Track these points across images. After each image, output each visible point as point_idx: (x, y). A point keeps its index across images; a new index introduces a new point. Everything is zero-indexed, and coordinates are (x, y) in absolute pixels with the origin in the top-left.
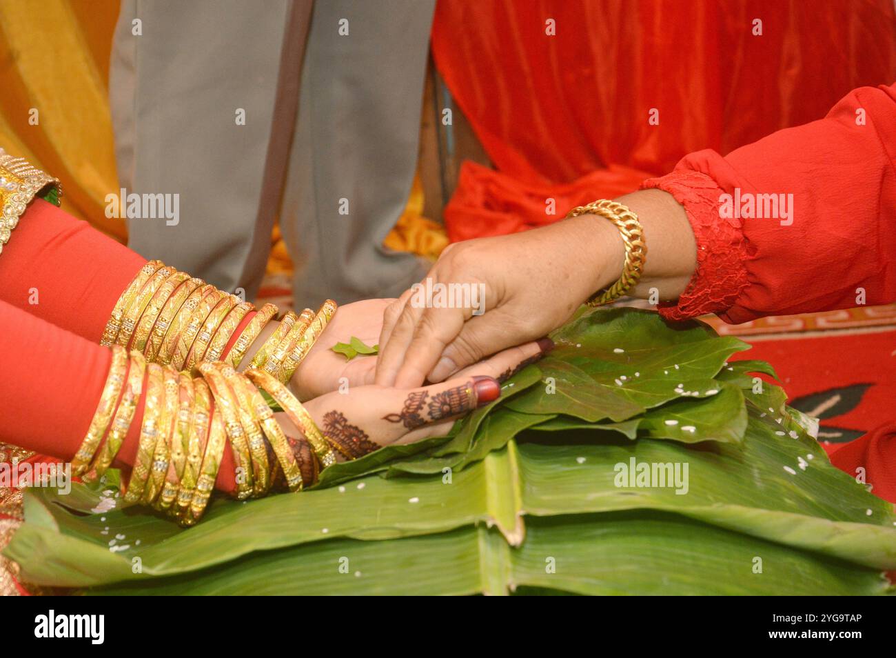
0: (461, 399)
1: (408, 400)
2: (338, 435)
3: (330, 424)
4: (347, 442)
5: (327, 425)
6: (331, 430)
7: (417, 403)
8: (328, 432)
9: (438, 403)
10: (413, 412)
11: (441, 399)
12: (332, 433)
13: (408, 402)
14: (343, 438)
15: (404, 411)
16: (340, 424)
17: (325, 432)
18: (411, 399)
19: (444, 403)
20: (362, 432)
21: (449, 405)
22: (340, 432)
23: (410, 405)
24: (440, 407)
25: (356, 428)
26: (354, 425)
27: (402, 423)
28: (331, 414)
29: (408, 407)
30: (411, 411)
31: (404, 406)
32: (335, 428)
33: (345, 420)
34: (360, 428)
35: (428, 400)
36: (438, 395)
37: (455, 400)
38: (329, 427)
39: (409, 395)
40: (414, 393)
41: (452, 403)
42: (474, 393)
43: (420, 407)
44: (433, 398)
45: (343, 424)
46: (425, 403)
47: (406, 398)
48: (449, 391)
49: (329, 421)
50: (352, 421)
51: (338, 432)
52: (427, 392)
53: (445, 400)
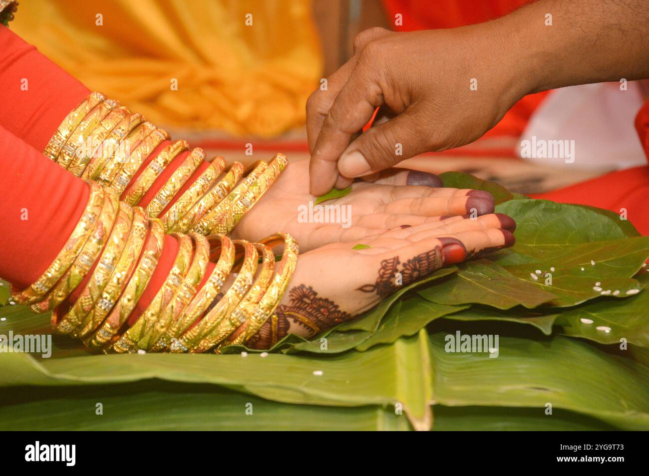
0: (429, 263)
1: (381, 269)
2: (306, 308)
3: (297, 299)
4: (315, 314)
5: (294, 300)
6: (297, 305)
7: (390, 271)
8: (294, 307)
9: (409, 270)
10: (387, 281)
11: (411, 265)
12: (298, 308)
13: (382, 271)
14: (310, 311)
15: (379, 281)
16: (308, 298)
17: (291, 308)
18: (383, 268)
19: (414, 269)
20: (332, 303)
21: (419, 271)
22: (309, 306)
23: (384, 274)
24: (410, 274)
25: (326, 300)
26: (324, 298)
27: (375, 292)
28: (299, 288)
29: (381, 277)
30: (385, 279)
31: (378, 276)
32: (303, 302)
33: (315, 294)
34: (330, 300)
35: (400, 267)
36: (409, 261)
37: (424, 265)
38: (296, 302)
39: (382, 263)
40: (385, 261)
41: (421, 269)
42: (441, 258)
43: (393, 276)
44: (404, 265)
45: (312, 297)
46: (397, 271)
47: (379, 267)
48: (418, 256)
49: (295, 296)
50: (322, 293)
51: (306, 305)
52: (398, 257)
53: (415, 266)
